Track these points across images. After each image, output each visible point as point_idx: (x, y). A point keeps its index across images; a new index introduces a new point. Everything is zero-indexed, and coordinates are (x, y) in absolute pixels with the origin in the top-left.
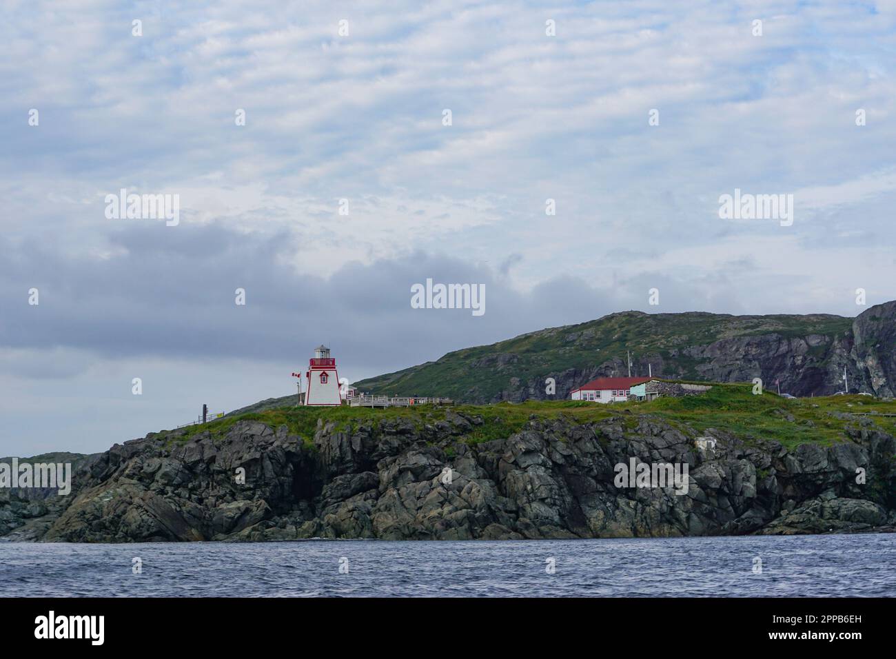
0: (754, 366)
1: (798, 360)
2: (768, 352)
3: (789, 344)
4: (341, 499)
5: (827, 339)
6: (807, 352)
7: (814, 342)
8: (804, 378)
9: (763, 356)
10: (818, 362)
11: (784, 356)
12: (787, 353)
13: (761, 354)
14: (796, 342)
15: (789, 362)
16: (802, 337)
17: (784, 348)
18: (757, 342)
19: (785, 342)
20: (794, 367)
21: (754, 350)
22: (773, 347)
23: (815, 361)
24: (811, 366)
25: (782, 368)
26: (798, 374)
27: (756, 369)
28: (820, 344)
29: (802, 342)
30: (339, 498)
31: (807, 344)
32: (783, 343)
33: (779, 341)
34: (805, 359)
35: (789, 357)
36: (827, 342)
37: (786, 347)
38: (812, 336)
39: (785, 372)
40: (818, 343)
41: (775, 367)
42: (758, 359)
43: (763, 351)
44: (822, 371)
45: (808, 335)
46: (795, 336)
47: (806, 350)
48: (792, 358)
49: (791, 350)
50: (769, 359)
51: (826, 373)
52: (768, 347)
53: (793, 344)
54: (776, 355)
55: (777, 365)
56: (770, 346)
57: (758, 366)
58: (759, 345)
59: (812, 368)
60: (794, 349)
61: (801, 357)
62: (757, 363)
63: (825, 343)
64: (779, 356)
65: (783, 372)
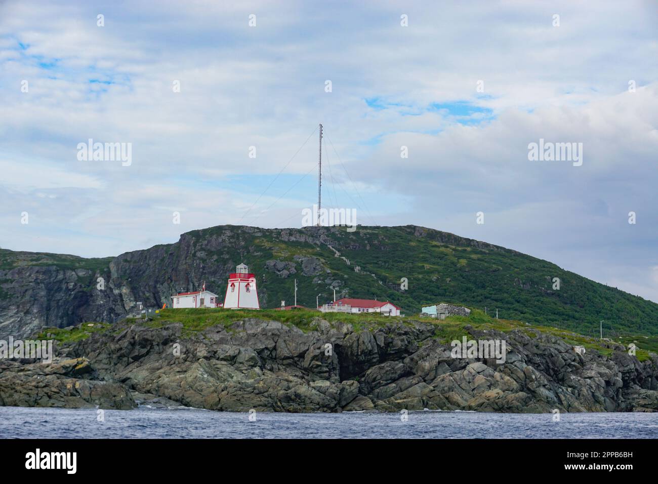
0: (42, 287)
1: (71, 285)
2: (50, 278)
3: (64, 274)
4: (390, 381)
5: (90, 272)
6: (77, 280)
7: (81, 273)
8: (75, 298)
9: (47, 281)
10: (85, 287)
11: (61, 282)
12: (63, 279)
13: (45, 279)
14: (69, 273)
15: (64, 286)
16: (73, 269)
17: (60, 276)
18: (43, 271)
19: (62, 272)
20: (68, 289)
21: (41, 276)
22: (53, 275)
23: (83, 287)
24: (81, 290)
25: (59, 290)
26: (70, 295)
27: (42, 289)
28: (85, 275)
29: (73, 273)
30: (388, 380)
31: (77, 275)
32: (60, 273)
33: (57, 271)
34: (76, 285)
35: (64, 282)
36: (90, 275)
37: (62, 276)
38: (80, 270)
39: (61, 292)
40: (84, 275)
41: (54, 289)
42: (44, 283)
43: (47, 277)
44: (89, 294)
45: (76, 269)
46: (69, 269)
47: (76, 279)
48: (66, 284)
49: (66, 278)
50: (50, 283)
51: (92, 296)
52: (50, 275)
53: (67, 274)
54: (55, 281)
55: (56, 287)
56: (51, 274)
57: (43, 288)
58: (44, 273)
59: (81, 292)
60: (68, 278)
61: (73, 284)
62: (43, 285)
63: (88, 275)
64: (57, 281)
65: (59, 293)
